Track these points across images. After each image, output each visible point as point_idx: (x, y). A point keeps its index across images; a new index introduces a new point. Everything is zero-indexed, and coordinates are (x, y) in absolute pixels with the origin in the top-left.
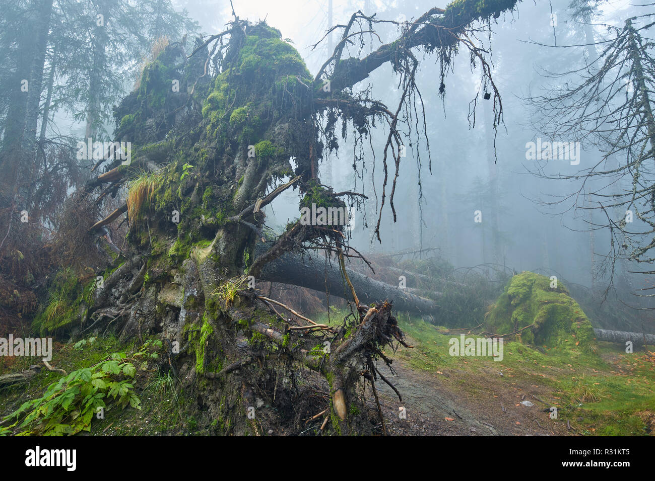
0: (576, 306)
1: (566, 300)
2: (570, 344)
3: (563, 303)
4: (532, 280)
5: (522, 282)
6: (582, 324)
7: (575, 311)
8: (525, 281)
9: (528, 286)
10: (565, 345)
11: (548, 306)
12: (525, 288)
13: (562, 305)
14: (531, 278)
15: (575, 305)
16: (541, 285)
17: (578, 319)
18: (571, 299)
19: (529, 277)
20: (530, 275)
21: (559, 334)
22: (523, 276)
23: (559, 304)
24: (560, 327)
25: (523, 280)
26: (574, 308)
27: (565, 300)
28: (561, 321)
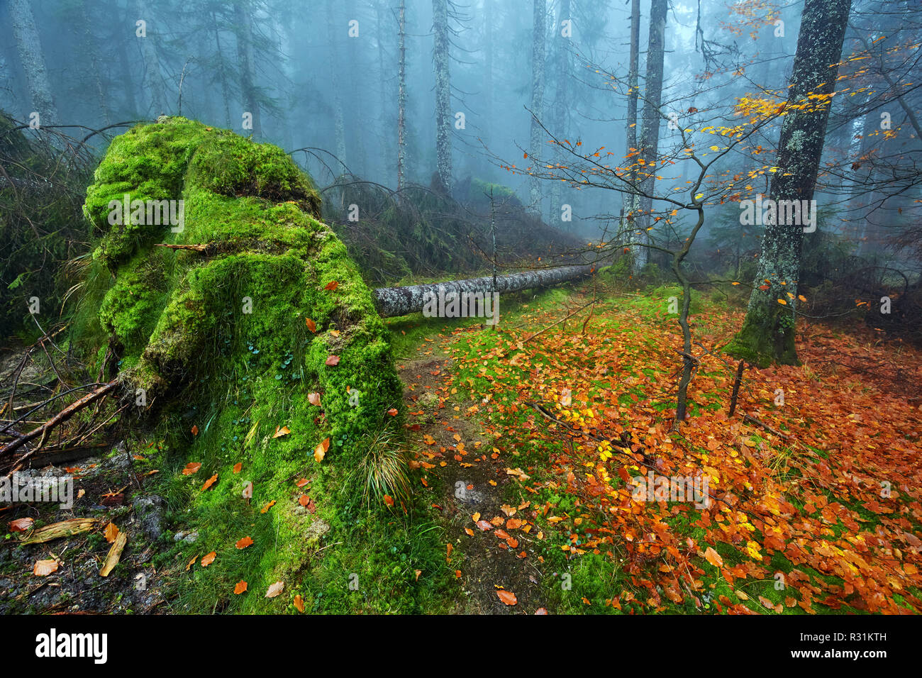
0: (333, 256)
1: (296, 230)
2: (296, 451)
3: (280, 246)
4: (180, 151)
5: (137, 160)
6: (350, 340)
7: (326, 280)
8: (154, 157)
9: (166, 176)
10: (270, 457)
11: (207, 269)
12: (148, 185)
13: (274, 258)
14: (180, 142)
15: (327, 251)
16: (208, 169)
17: (336, 318)
18: (316, 229)
19: (169, 139)
20: (175, 133)
21: (257, 395)
22: (148, 132)
23: (259, 257)
24: (262, 360)
25: (142, 149)
26: (324, 266)
27: (290, 232)
28: (267, 334)
